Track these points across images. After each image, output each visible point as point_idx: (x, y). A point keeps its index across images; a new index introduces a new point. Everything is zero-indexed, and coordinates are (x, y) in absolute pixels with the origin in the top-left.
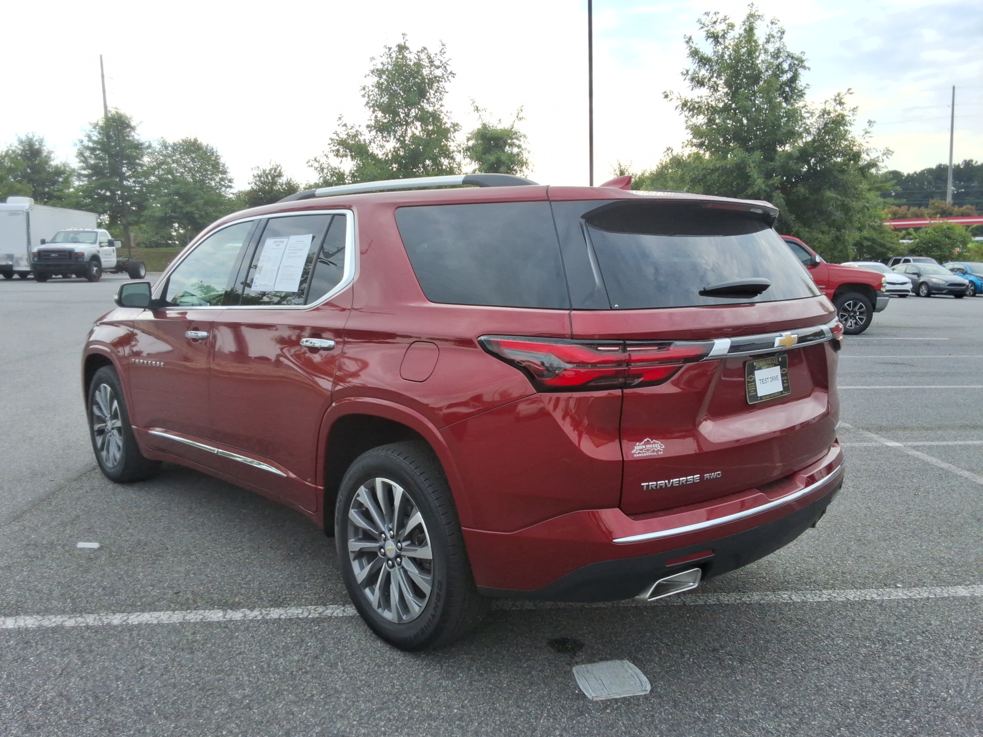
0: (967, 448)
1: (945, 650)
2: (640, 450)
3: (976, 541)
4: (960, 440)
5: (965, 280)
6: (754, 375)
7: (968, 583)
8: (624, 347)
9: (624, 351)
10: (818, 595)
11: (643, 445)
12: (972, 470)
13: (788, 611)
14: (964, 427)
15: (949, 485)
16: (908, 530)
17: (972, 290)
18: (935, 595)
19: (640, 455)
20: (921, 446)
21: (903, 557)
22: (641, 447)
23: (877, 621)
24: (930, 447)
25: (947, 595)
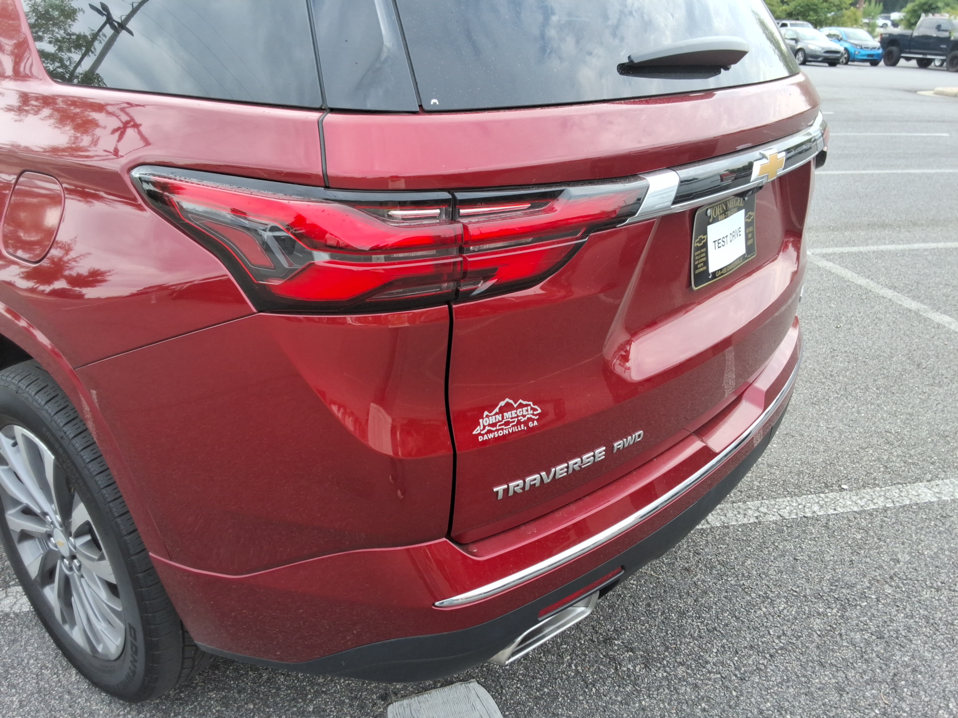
0: (881, 255)
1: (926, 613)
2: (489, 425)
3: (923, 401)
4: (873, 245)
5: (839, 47)
6: (705, 233)
7: (929, 476)
8: (452, 207)
9: (453, 218)
10: (741, 511)
11: (496, 414)
12: (894, 288)
13: (706, 546)
14: (871, 226)
15: (873, 311)
16: (838, 386)
17: (845, 58)
18: (893, 502)
19: (491, 436)
20: (831, 254)
21: (841, 432)
22: (492, 420)
23: (827, 558)
24: (842, 256)
25: (908, 502)
